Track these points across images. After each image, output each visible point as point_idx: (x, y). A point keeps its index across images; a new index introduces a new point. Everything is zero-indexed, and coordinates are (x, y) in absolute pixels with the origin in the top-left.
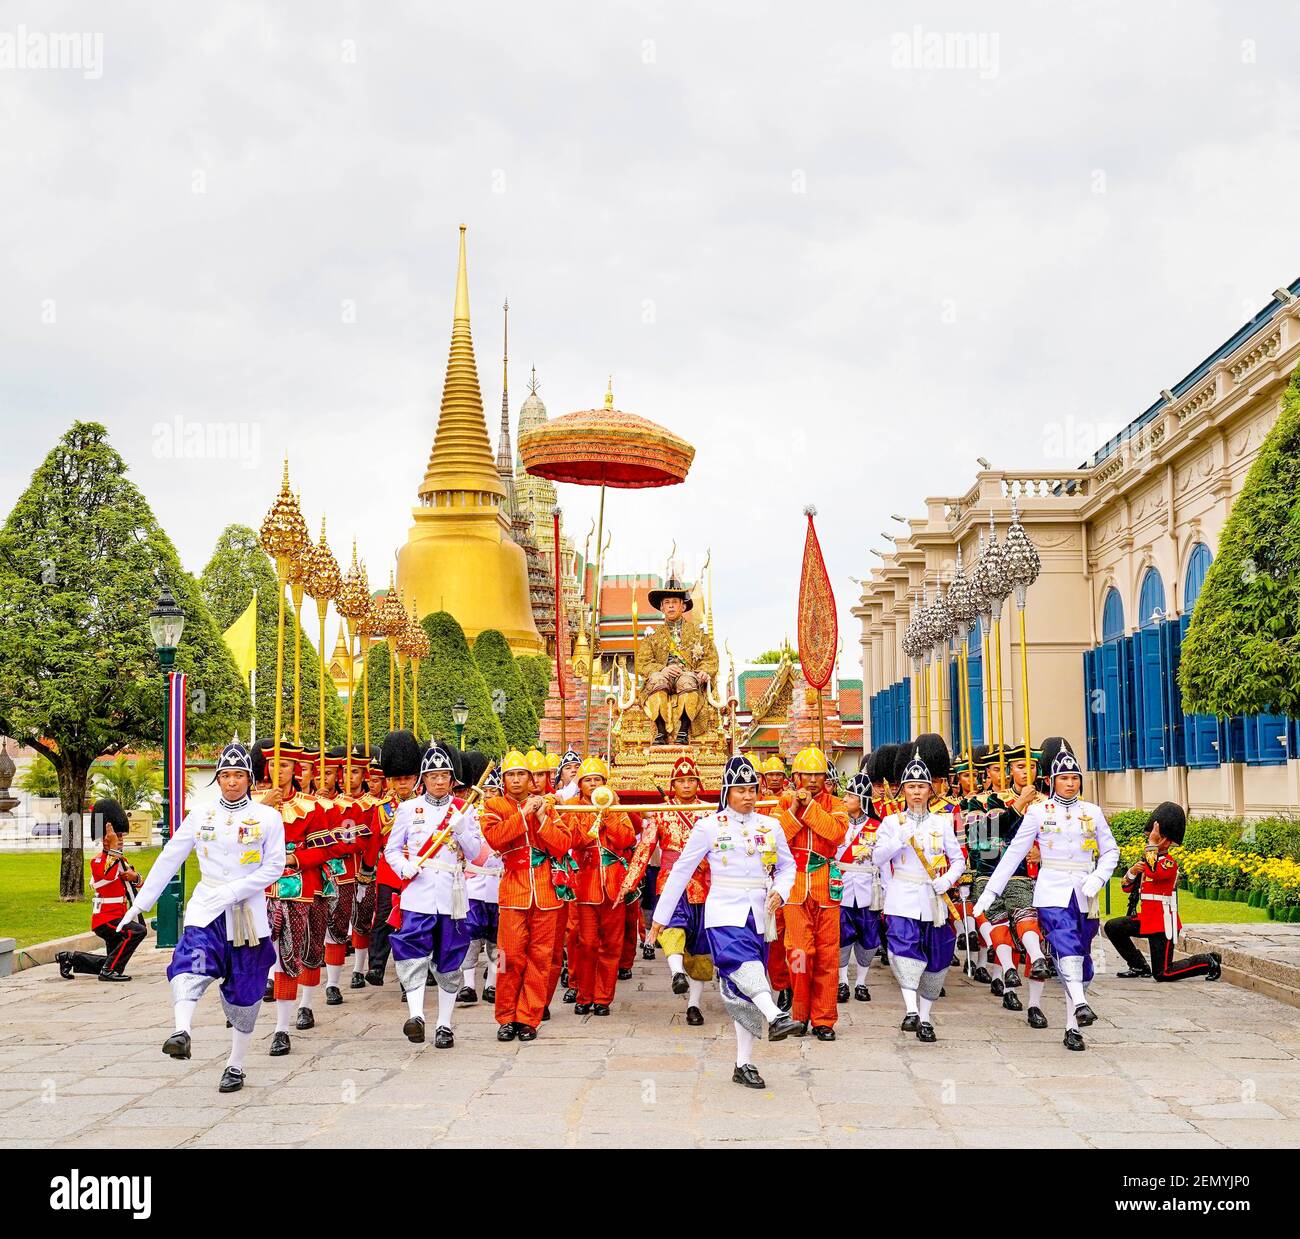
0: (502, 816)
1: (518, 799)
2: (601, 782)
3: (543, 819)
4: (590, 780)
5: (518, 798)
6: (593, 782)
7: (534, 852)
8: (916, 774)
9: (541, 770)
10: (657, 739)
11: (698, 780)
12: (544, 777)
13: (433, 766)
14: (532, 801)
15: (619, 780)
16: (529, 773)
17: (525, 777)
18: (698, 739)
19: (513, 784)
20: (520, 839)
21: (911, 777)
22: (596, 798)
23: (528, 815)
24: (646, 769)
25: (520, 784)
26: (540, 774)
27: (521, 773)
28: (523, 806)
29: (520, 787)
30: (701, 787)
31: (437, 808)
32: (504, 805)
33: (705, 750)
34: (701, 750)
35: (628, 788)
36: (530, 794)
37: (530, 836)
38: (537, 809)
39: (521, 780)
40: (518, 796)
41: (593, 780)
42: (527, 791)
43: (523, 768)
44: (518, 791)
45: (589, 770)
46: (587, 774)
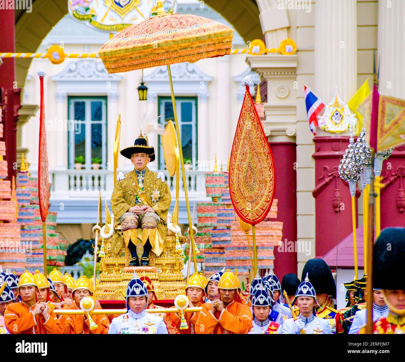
1: (29, 304)
2: (88, 294)
3: (47, 317)
6: (82, 294)
8: (305, 291)
9: (43, 287)
11: (153, 292)
15: (101, 293)
16: (36, 287)
17: (33, 289)
18: (160, 261)
19: (25, 295)
21: (301, 292)
22: (83, 305)
23: (36, 315)
24: (121, 284)
25: (29, 295)
26: (43, 290)
27: (30, 288)
28: (33, 308)
29: (29, 297)
30: (156, 298)
33: (166, 270)
34: (163, 270)
35: (108, 299)
36: (37, 301)
37: (36, 329)
38: (43, 311)
39: (31, 292)
40: (29, 303)
41: (82, 292)
42: (35, 300)
43: (31, 284)
44: (29, 299)
45: (79, 286)
46: (77, 288)
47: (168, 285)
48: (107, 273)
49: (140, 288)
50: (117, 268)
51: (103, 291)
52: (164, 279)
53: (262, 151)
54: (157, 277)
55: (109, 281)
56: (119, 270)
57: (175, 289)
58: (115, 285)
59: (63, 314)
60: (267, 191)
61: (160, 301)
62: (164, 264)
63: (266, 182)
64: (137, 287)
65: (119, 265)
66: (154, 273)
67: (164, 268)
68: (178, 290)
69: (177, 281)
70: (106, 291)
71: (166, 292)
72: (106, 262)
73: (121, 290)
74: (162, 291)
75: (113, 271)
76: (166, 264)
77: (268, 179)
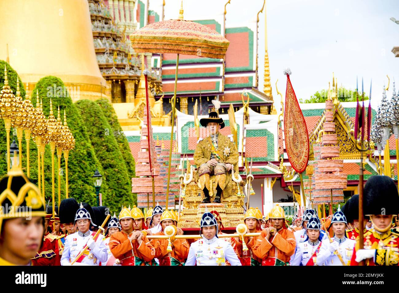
0: (120, 241)
4: (166, 222)
5: (128, 232)
6: (167, 223)
7: (136, 259)
9: (139, 218)
10: (204, 200)
11: (221, 222)
12: (141, 222)
13: (79, 217)
14: (135, 233)
16: (133, 219)
17: (131, 221)
18: (227, 200)
19: (124, 226)
20: (129, 253)
23: (133, 240)
24: (197, 216)
25: (128, 225)
26: (139, 220)
27: (128, 220)
28: (130, 236)
30: (223, 226)
31: (83, 238)
32: (121, 236)
33: (231, 205)
34: (228, 206)
35: (189, 227)
36: (134, 230)
37: (134, 251)
38: (137, 238)
39: (129, 223)
40: (128, 231)
41: (167, 222)
42: (132, 229)
43: (130, 217)
44: (127, 228)
45: (165, 217)
46: (164, 219)
47: (232, 217)
48: (188, 208)
49: (210, 220)
50: (195, 204)
51: (185, 222)
52: (229, 212)
53: (300, 121)
54: (224, 211)
55: (189, 214)
56: (197, 206)
57: (238, 219)
58: (194, 217)
59: (154, 238)
60: (305, 149)
61: (226, 228)
62: (230, 201)
63: (304, 143)
64: (208, 219)
65: (197, 202)
66: (222, 208)
67: (230, 204)
68: (240, 220)
69: (239, 213)
70: (188, 221)
71: (231, 222)
72: (187, 200)
73: (197, 220)
74: (228, 221)
75: (193, 207)
76: (231, 201)
77: (305, 141)
